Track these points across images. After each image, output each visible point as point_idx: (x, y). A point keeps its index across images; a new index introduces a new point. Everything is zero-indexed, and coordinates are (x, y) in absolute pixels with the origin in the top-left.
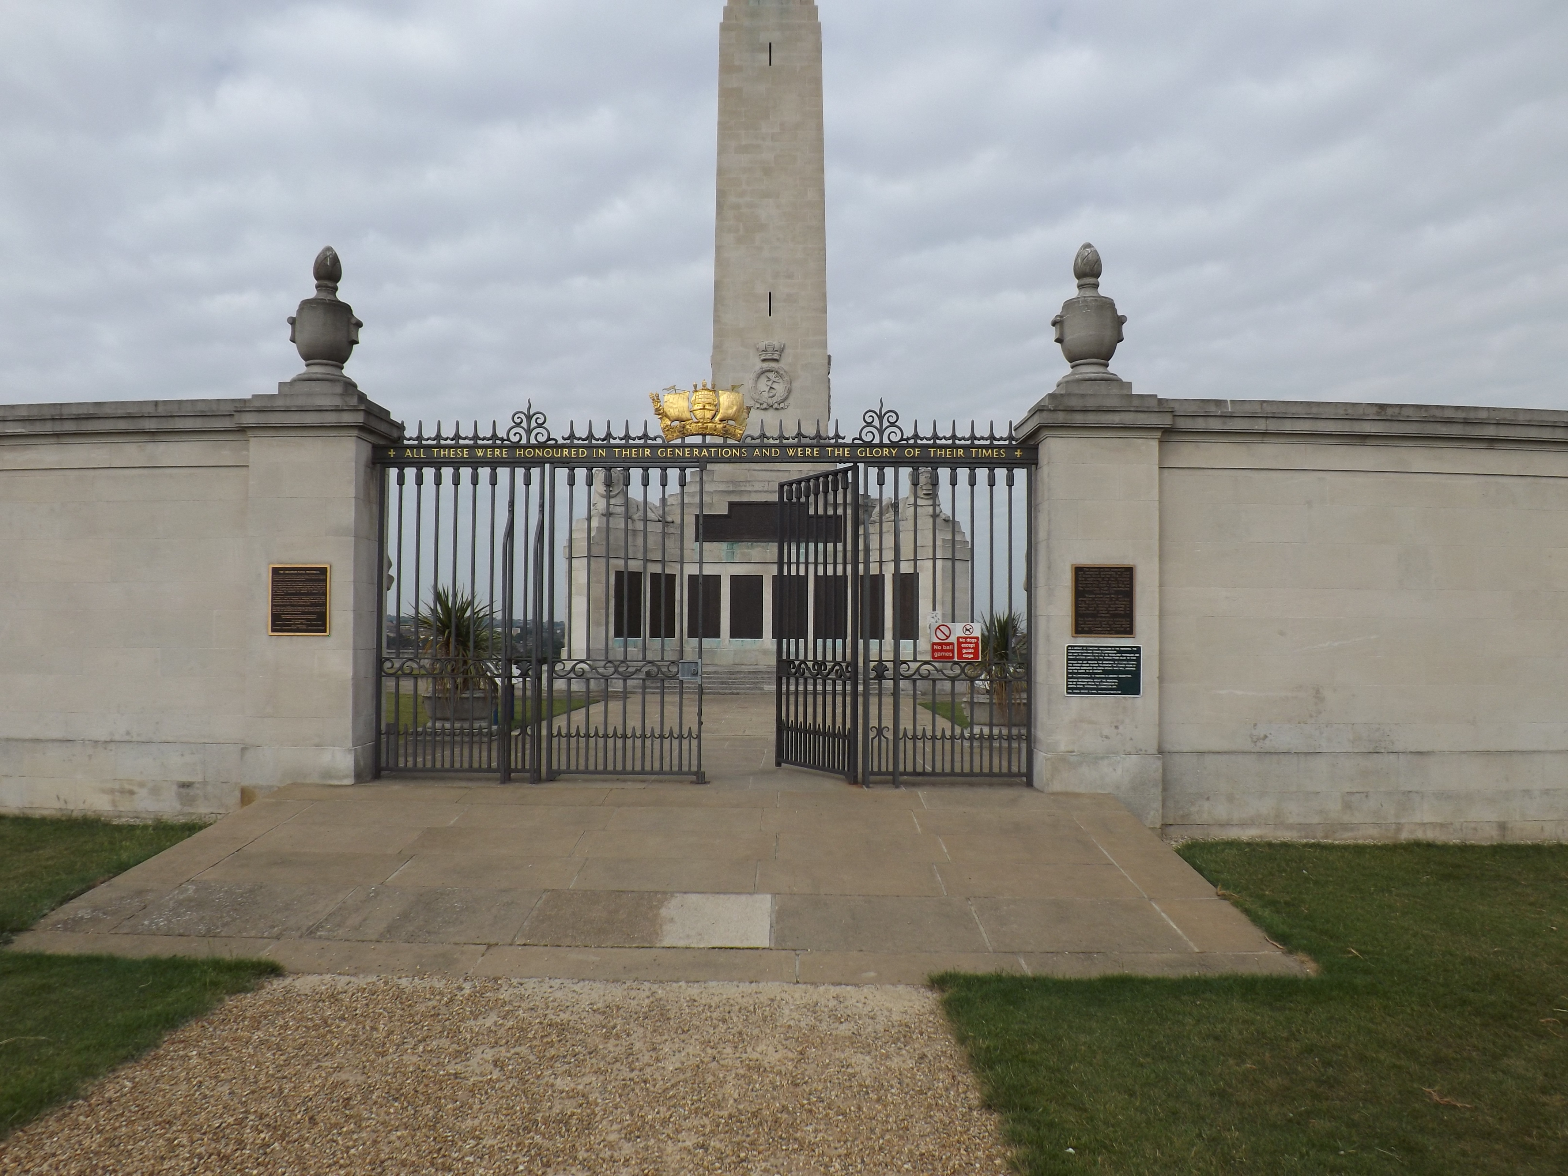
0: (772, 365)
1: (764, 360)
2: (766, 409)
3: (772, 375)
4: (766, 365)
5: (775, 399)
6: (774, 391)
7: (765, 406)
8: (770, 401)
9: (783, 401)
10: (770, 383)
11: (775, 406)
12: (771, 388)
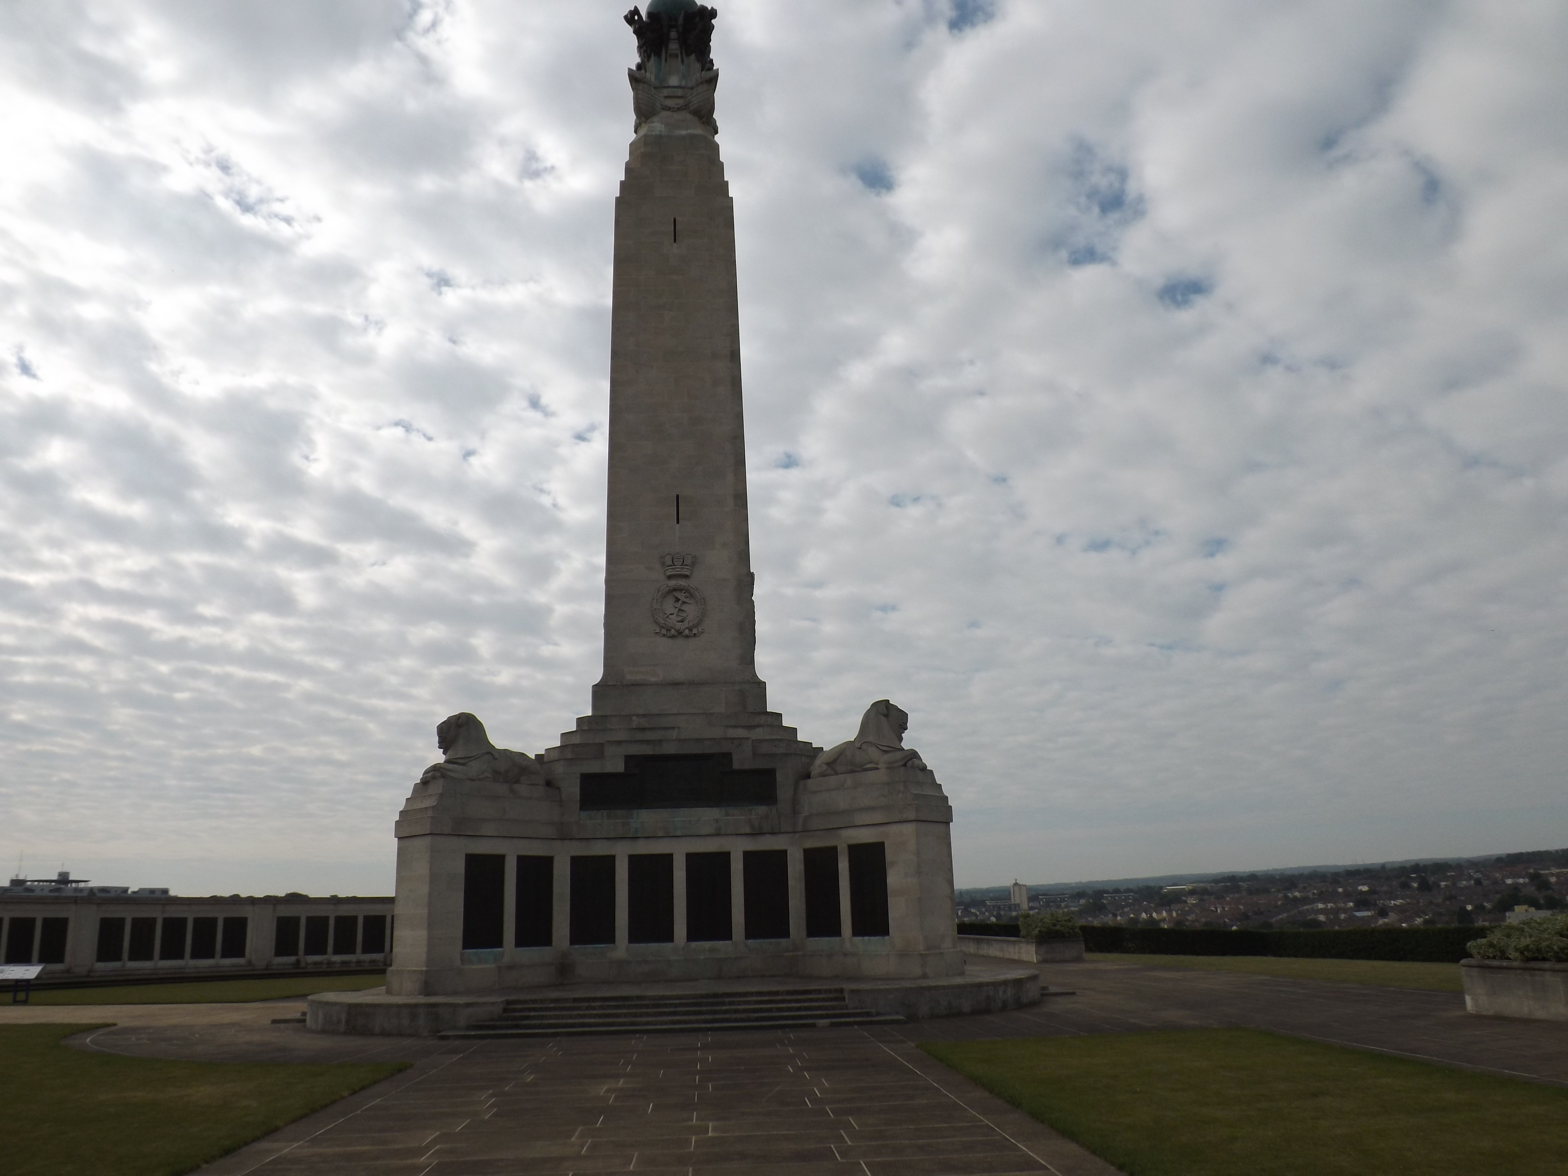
0: (682, 582)
1: (670, 577)
2: (673, 637)
3: (681, 596)
4: (673, 583)
5: (686, 624)
6: (684, 615)
7: (673, 632)
8: (679, 626)
9: (696, 626)
10: (678, 605)
11: (687, 632)
12: (680, 610)
